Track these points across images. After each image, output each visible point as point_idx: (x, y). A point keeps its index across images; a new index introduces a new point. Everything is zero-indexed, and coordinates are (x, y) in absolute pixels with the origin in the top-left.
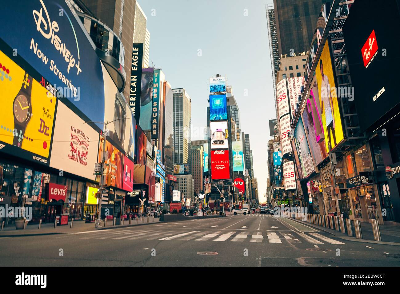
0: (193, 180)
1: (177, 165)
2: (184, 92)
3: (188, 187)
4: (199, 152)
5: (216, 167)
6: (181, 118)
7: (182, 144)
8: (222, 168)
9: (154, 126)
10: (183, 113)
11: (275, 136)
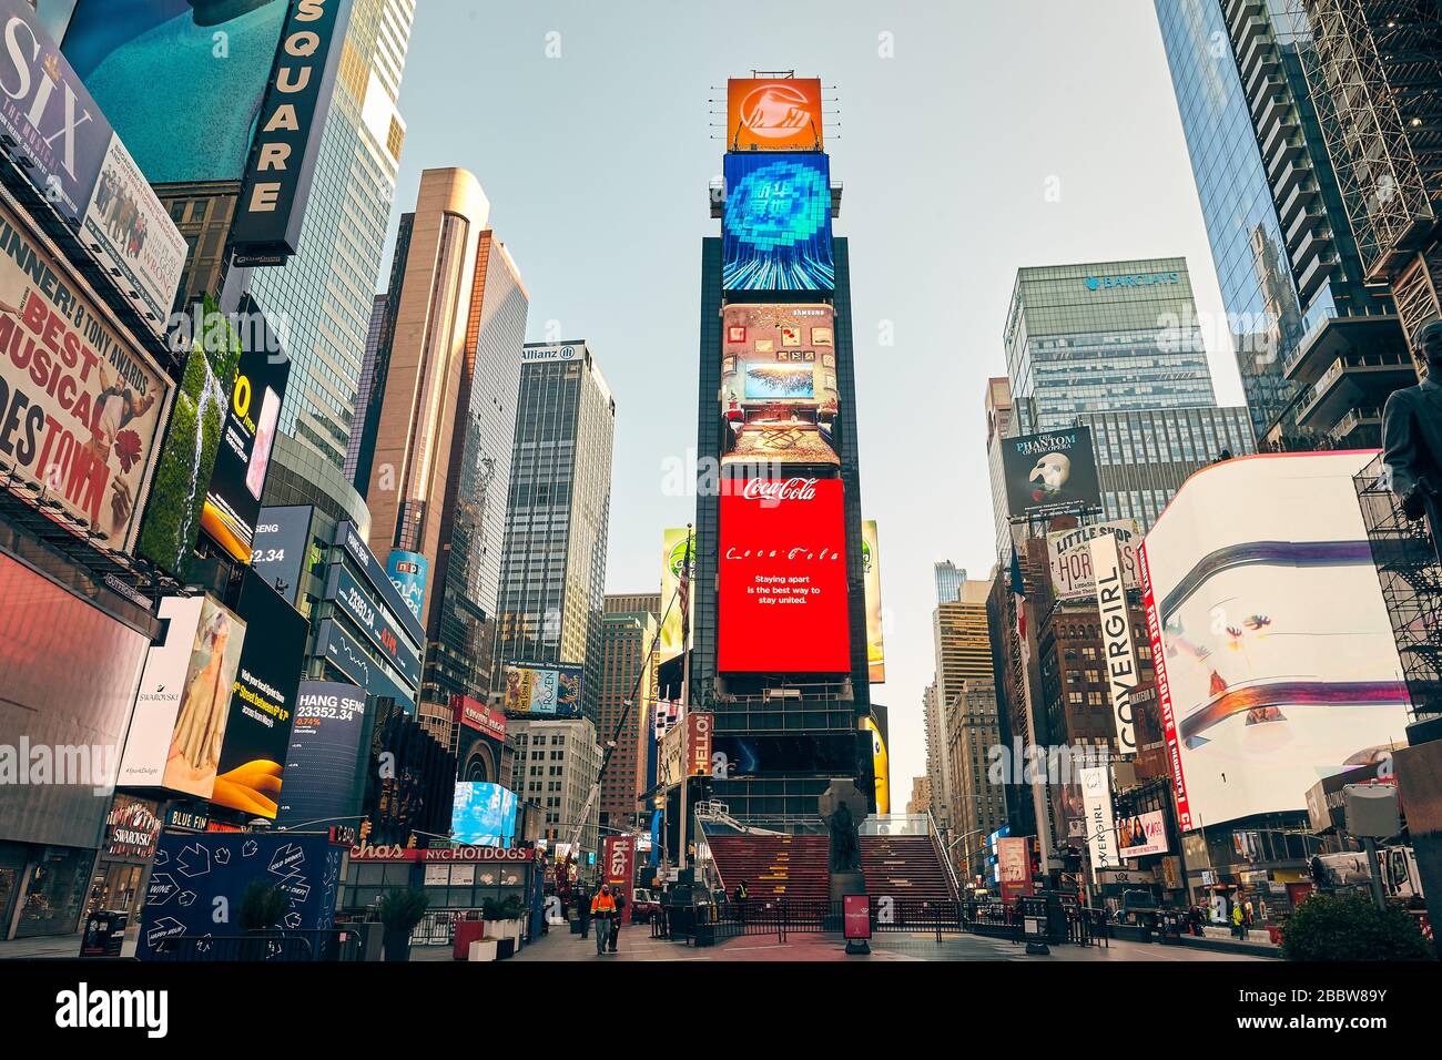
0: (600, 752)
1: (525, 667)
2: (587, 359)
3: (568, 780)
4: (637, 636)
5: (751, 591)
6: (564, 470)
7: (560, 586)
8: (799, 596)
9: (273, 152)
10: (574, 447)
11: (1037, 520)
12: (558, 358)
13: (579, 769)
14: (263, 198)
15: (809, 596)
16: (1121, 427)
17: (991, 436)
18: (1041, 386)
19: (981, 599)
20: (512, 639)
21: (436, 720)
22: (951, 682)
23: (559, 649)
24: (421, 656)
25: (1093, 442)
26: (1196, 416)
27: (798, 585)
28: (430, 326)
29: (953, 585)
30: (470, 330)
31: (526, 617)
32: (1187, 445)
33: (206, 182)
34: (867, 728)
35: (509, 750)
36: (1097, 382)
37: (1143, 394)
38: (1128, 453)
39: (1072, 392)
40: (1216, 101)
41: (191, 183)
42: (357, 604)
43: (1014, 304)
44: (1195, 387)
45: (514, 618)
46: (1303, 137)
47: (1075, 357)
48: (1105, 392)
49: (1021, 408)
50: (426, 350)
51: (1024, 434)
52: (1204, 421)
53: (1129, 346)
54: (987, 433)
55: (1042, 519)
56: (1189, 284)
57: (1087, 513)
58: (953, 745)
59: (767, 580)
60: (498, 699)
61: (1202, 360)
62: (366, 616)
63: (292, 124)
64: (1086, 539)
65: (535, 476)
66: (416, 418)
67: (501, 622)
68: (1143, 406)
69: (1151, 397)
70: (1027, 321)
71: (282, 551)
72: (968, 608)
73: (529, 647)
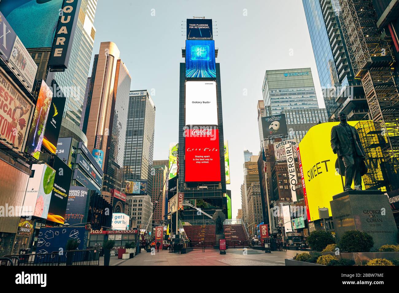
0: (152, 204)
2: (147, 95)
3: (143, 212)
4: (162, 172)
5: (194, 160)
6: (141, 126)
7: (140, 158)
8: (207, 161)
9: (60, 40)
10: (144, 120)
11: (271, 139)
12: (139, 95)
13: (146, 209)
14: (58, 53)
15: (210, 161)
16: (293, 114)
17: (259, 116)
18: (272, 103)
19: (256, 160)
20: (127, 173)
21: (106, 195)
22: (248, 183)
23: (140, 176)
24: (102, 178)
25: (286, 118)
26: (313, 111)
27: (207, 158)
28: (103, 86)
29: (249, 157)
30: (115, 87)
31: (131, 167)
32: (311, 119)
33: (42, 48)
34: (225, 196)
35: (127, 204)
36: (287, 102)
37: (299, 105)
38: (295, 121)
39: (281, 104)
40: (318, 27)
41: (37, 48)
42: (85, 164)
43: (265, 80)
44: (313, 103)
45: (127, 167)
46: (341, 37)
47: (281, 95)
48: (289, 104)
49: (267, 109)
50: (102, 93)
51: (268, 116)
52: (315, 112)
53: (296, 92)
54: (258, 115)
55: (272, 139)
56: (312, 75)
57: (284, 137)
58: (249, 200)
59: (198, 157)
60: (123, 190)
61: (315, 96)
62: (87, 168)
63: (66, 32)
64: (284, 144)
65: (133, 128)
66: (100, 112)
67: (124, 169)
68: (299, 108)
69: (301, 106)
70: (268, 85)
71: (63, 150)
72: (253, 163)
73: (132, 175)
